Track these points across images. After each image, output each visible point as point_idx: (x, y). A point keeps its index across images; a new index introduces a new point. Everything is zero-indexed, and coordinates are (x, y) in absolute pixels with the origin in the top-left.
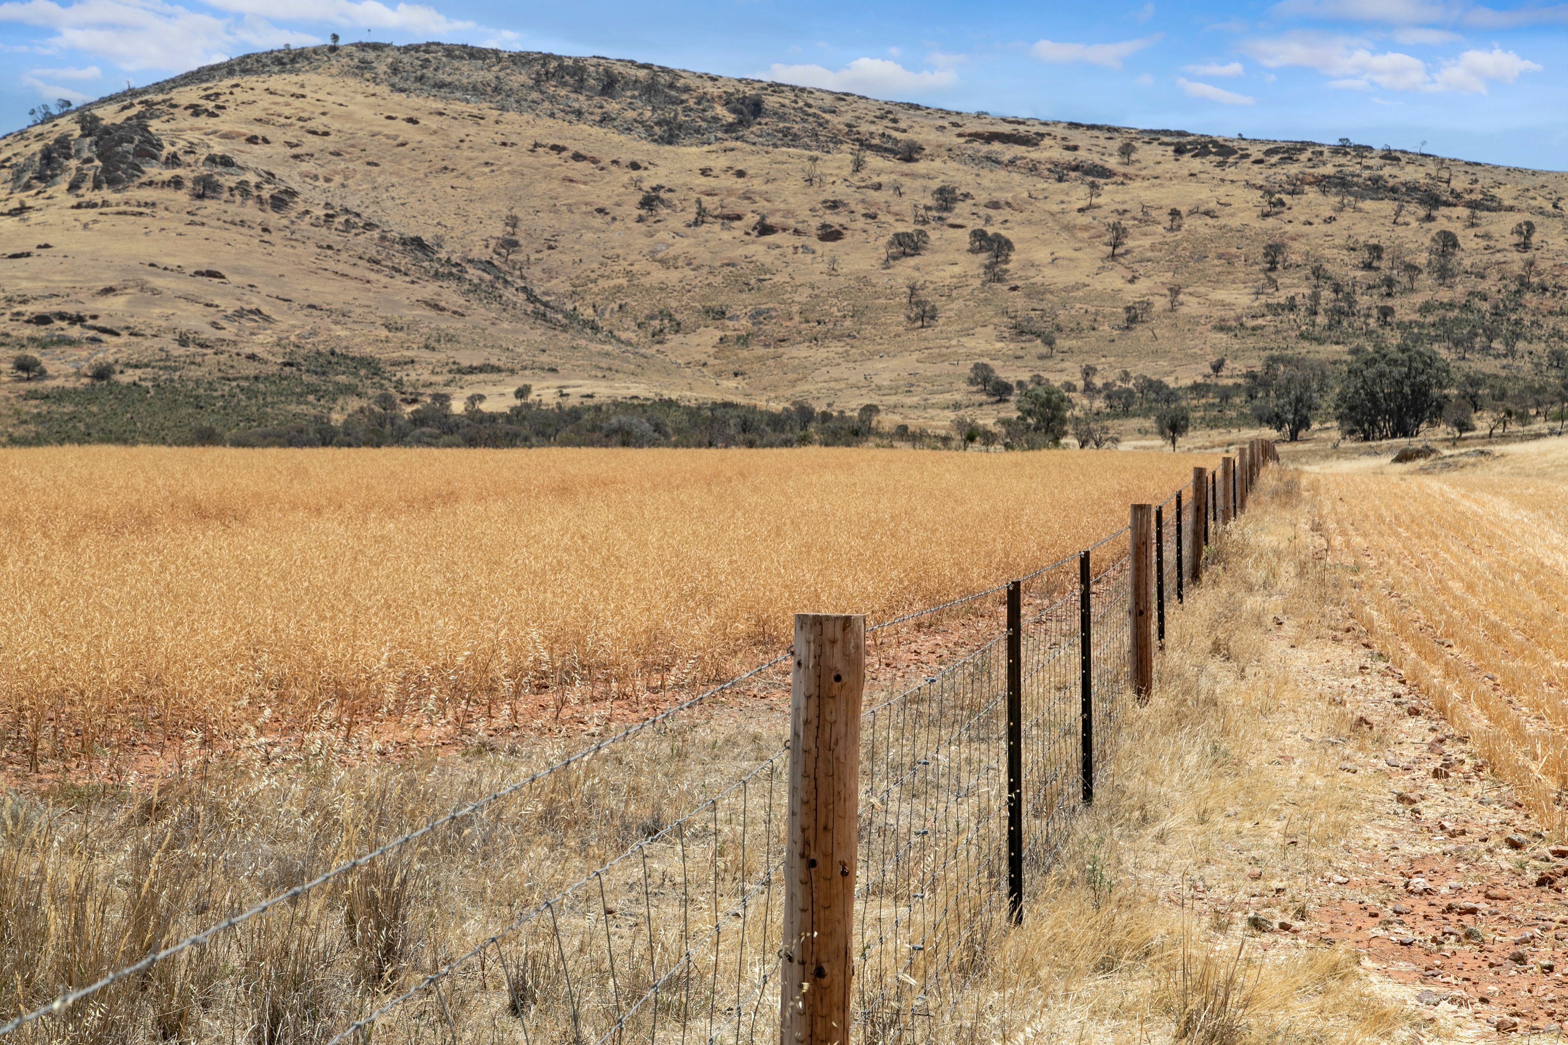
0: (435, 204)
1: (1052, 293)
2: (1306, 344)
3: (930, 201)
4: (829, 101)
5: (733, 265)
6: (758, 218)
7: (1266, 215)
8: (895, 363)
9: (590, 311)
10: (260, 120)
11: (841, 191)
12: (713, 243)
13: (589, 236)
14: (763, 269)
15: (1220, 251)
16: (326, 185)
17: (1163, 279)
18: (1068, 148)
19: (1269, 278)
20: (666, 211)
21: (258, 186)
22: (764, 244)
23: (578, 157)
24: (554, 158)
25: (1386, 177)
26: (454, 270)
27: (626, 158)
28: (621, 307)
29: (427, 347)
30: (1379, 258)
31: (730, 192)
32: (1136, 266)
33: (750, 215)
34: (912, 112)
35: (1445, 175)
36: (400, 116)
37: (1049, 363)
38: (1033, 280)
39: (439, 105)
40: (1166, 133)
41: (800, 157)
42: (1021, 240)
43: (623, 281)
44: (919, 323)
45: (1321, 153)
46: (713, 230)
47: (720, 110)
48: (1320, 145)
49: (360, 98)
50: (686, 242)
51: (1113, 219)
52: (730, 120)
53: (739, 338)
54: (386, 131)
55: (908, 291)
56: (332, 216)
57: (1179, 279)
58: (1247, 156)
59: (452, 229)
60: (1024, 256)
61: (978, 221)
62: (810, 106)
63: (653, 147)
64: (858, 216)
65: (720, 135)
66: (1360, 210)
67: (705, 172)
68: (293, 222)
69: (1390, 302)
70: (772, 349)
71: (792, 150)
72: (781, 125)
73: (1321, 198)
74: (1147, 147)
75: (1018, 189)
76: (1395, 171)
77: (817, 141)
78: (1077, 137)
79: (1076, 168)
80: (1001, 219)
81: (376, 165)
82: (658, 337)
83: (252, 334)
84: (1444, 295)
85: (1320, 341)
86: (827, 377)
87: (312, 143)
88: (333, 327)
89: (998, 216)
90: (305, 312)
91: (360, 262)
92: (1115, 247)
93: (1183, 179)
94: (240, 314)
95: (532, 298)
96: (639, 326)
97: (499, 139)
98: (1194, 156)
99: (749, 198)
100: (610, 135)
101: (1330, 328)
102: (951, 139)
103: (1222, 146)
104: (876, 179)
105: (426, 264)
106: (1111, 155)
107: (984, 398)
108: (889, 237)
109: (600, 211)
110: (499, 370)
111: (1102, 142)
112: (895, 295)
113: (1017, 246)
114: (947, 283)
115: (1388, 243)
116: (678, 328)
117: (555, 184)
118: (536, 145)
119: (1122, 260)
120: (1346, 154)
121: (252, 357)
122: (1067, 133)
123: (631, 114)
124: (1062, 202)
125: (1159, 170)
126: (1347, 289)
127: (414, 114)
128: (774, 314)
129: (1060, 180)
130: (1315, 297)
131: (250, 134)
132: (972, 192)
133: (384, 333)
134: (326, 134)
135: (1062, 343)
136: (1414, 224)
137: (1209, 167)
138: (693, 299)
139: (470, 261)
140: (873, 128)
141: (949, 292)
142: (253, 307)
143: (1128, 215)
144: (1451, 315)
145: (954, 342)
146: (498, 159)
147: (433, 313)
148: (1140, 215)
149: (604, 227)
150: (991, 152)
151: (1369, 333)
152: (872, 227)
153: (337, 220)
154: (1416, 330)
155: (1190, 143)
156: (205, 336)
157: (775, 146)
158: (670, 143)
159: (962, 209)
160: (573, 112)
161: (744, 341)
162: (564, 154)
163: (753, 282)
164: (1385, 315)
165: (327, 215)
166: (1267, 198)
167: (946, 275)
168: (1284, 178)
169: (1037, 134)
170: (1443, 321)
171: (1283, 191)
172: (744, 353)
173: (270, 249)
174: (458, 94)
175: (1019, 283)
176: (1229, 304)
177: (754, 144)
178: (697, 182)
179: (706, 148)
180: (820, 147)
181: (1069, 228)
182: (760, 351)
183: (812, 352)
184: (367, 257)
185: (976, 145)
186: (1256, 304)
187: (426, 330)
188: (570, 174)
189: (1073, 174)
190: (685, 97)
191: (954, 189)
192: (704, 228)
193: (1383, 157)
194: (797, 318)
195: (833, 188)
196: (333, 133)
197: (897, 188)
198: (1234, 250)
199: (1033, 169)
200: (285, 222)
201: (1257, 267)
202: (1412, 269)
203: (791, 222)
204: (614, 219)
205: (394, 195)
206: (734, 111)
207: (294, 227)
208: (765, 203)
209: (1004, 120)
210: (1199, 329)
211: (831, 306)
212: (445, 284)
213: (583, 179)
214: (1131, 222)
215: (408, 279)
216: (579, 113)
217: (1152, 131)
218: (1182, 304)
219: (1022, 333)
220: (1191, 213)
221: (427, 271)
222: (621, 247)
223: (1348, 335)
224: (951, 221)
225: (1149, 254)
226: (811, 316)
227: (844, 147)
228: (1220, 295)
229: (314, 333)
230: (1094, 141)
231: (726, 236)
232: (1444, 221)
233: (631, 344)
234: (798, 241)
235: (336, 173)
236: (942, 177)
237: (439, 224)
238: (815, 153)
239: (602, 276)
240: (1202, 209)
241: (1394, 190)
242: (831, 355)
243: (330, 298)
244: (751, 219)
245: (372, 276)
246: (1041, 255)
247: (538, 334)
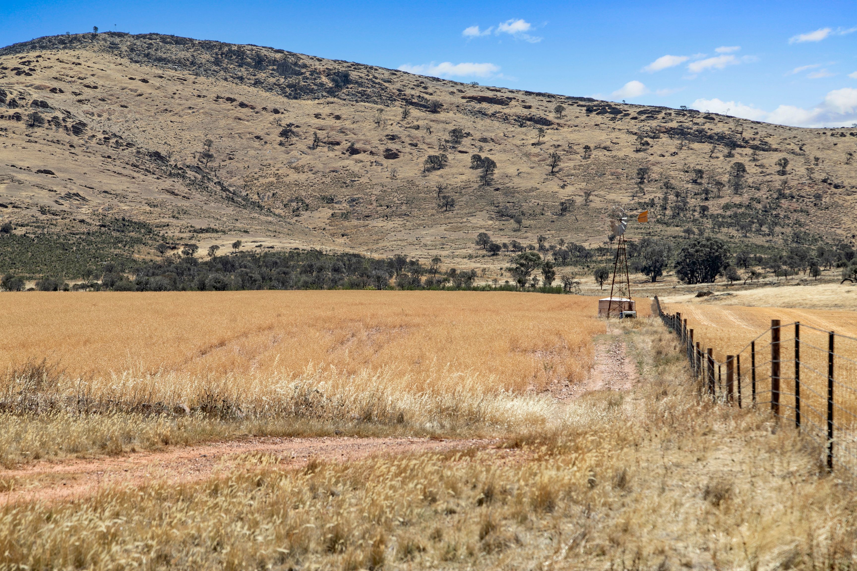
0: (162, 131)
1: (518, 193)
2: (660, 226)
3: (448, 137)
4: (387, 75)
5: (337, 172)
6: (349, 144)
7: (638, 151)
8: (432, 231)
9: (256, 197)
10: (56, 78)
11: (396, 130)
12: (324, 159)
13: (252, 152)
14: (354, 174)
15: (613, 171)
16: (99, 119)
17: (580, 186)
18: (525, 107)
19: (640, 188)
20: (295, 139)
21: (64, 120)
22: (353, 159)
23: (242, 105)
24: (228, 105)
25: (706, 130)
26: (180, 172)
27: (271, 106)
28: (273, 194)
29: (174, 217)
30: (701, 177)
31: (332, 128)
32: (565, 178)
33: (345, 142)
34: (434, 82)
35: (740, 129)
36: (138, 78)
37: (519, 233)
38: (508, 185)
39: (160, 72)
40: (582, 99)
41: (372, 108)
42: (501, 161)
43: (273, 179)
44: (445, 208)
45: (670, 114)
46: (323, 150)
47: (324, 79)
48: (670, 109)
49: (112, 66)
50: (309, 157)
51: (552, 151)
52: (331, 85)
53: (343, 214)
54: (130, 87)
55: (437, 189)
56: (108, 139)
57: (590, 186)
58: (628, 115)
59: (174, 146)
60: (502, 171)
61: (475, 149)
62: (376, 78)
63: (286, 100)
64: (406, 145)
65: (325, 94)
66: (692, 149)
67: (317, 116)
68: (87, 142)
69: (706, 203)
70: (361, 221)
71: (366, 104)
72: (360, 89)
73: (670, 141)
74: (571, 107)
75: (498, 131)
76: (711, 126)
77: (381, 99)
78: (531, 101)
79: (530, 119)
80: (488, 148)
81: (126, 107)
82: (296, 212)
83: (78, 208)
84: (737, 200)
85: (667, 224)
86: (394, 238)
87: (88, 93)
88: (119, 204)
89: (487, 146)
90: (102, 195)
91: (127, 166)
92: (553, 167)
93: (591, 127)
94: (69, 196)
95: (224, 189)
96: (285, 206)
97: (196, 93)
98: (597, 114)
99: (344, 132)
100: (260, 92)
101: (674, 217)
102: (458, 99)
103: (614, 108)
104: (416, 123)
105: (163, 168)
106: (550, 112)
107: (485, 252)
108: (425, 158)
109: (258, 137)
110: (217, 231)
111: (545, 103)
112: (430, 192)
113: (498, 165)
114: (459, 185)
115: (707, 168)
116: (307, 207)
117: (230, 121)
118: (218, 97)
119: (558, 175)
120: (684, 115)
121: (82, 221)
122: (525, 97)
123: (272, 80)
124: (523, 139)
125: (577, 121)
126: (683, 195)
127: (146, 77)
128: (362, 201)
129: (521, 126)
130: (666, 199)
131: (52, 87)
132: (471, 132)
133: (148, 208)
134: (96, 87)
135: (526, 222)
136: (722, 158)
137: (606, 121)
138: (314, 190)
139: (188, 167)
140: (413, 92)
141: (460, 191)
142: (74, 192)
143: (560, 148)
144: (740, 211)
145: (465, 220)
146: (197, 105)
147: (172, 197)
148: (567, 148)
149: (260, 147)
150: (481, 108)
151: (694, 221)
152: (415, 152)
153: (111, 141)
154: (720, 220)
155: (595, 106)
156: (54, 209)
157: (357, 101)
158: (296, 98)
159: (466, 141)
160: (238, 78)
161: (345, 216)
162: (235, 103)
163: (348, 182)
164: (704, 210)
165: (105, 138)
166: (639, 140)
167: (458, 181)
168: (649, 128)
169: (507, 98)
170: (736, 215)
171: (648, 136)
172: (346, 223)
173: (76, 158)
174: (170, 65)
175: (499, 186)
176: (617, 202)
177: (345, 100)
178: (313, 122)
179: (317, 101)
180: (383, 103)
181: (528, 155)
182: (355, 222)
183: (385, 224)
184: (131, 163)
185: (473, 103)
186: (632, 202)
187: (170, 207)
188: (239, 115)
189: (528, 123)
190: (303, 70)
191: (461, 130)
192: (319, 149)
193: (704, 118)
194: (375, 204)
195: (391, 128)
196: (99, 87)
197: (428, 129)
198: (620, 171)
199: (506, 119)
200: (82, 142)
201: (633, 181)
202: (719, 184)
203: (368, 147)
204: (266, 143)
205: (138, 125)
206: (333, 80)
207: (88, 145)
208: (353, 135)
209: (488, 89)
210: (601, 216)
211: (394, 197)
212: (176, 180)
213: (246, 118)
214: (562, 153)
215: (155, 176)
216: (241, 79)
217: (573, 98)
218: (591, 201)
219: (502, 215)
220: (596, 148)
221: (165, 173)
222: (271, 159)
223: (683, 221)
224: (460, 149)
225: (573, 172)
226: (383, 203)
227: (397, 103)
228: (612, 196)
229: (110, 208)
230: (540, 103)
231: (331, 154)
232: (738, 156)
233: (281, 217)
234: (373, 158)
235: (104, 111)
236: (454, 123)
237: (165, 143)
238: (379, 106)
239: (261, 176)
240: (602, 146)
241: (711, 137)
242: (396, 225)
243: (114, 187)
244: (347, 145)
245: (135, 175)
246: (512, 170)
247: (230, 210)
